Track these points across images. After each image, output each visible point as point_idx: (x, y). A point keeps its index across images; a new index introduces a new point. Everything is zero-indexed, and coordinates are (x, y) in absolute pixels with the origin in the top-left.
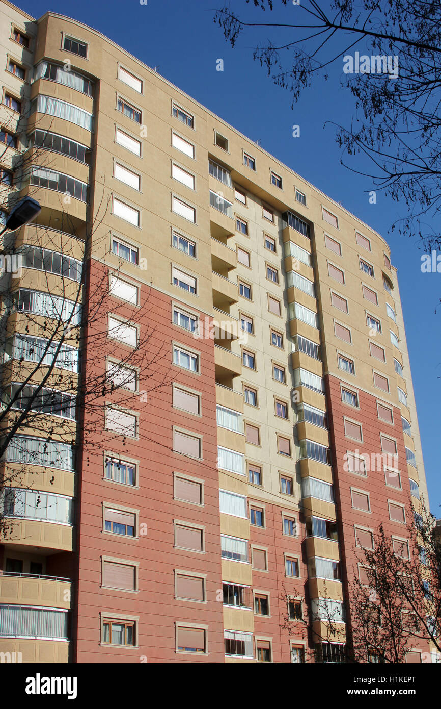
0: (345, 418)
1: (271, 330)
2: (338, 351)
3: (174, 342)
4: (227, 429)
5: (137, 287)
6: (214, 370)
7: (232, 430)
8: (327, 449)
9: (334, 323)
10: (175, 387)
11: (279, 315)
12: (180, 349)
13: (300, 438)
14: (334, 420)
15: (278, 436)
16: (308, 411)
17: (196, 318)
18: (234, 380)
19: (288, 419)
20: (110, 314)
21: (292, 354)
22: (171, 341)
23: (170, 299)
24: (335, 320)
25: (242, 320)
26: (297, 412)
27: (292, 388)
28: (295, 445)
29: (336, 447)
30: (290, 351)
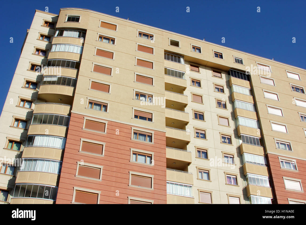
0: (284, 177)
1: (221, 135)
2: (275, 139)
3: (132, 149)
4: (179, 195)
5: (105, 123)
6: (166, 162)
7: (183, 196)
8: (272, 200)
9: (271, 123)
10: (132, 174)
11: (228, 126)
12: (137, 153)
13: (248, 195)
14: (274, 180)
15: (228, 196)
16: (252, 178)
17: (151, 134)
18: (189, 167)
19: (237, 185)
20: (83, 139)
21: (239, 146)
22: (130, 149)
23: (131, 126)
24: (271, 121)
25: (196, 132)
26: (246, 180)
27: (241, 166)
28: (244, 200)
29: (278, 197)
30: (238, 145)
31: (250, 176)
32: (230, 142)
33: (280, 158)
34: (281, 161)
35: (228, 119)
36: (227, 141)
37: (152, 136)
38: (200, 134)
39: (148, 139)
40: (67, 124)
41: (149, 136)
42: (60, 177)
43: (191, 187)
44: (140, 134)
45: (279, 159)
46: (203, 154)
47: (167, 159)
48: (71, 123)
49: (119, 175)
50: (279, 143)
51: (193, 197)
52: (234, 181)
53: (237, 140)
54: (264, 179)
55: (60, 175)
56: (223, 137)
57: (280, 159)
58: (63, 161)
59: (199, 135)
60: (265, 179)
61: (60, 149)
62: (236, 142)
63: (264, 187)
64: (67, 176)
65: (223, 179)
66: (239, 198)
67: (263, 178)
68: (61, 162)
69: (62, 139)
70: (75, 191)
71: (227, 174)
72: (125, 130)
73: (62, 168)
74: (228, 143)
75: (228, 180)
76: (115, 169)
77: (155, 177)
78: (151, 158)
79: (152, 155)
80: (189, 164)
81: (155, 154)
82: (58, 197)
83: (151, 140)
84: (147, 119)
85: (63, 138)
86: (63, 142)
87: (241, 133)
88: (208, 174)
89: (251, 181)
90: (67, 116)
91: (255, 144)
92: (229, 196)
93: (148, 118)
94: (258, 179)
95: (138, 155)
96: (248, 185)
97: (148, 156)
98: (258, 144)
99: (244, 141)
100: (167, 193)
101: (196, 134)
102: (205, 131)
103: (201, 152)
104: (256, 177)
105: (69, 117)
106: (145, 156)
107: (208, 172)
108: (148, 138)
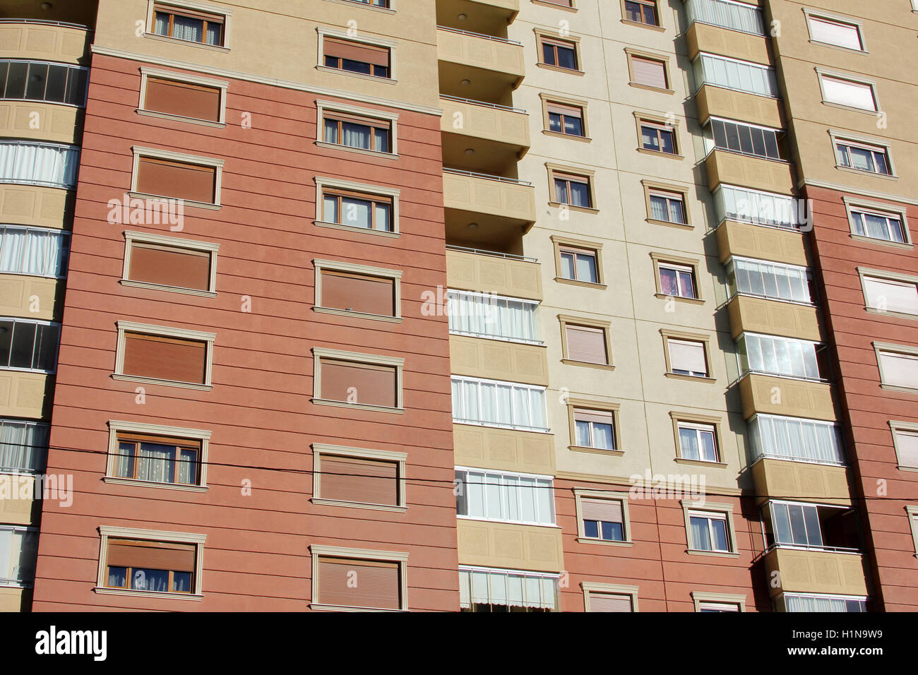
1: (638, 120)
2: (834, 133)
3: (321, 180)
4: (491, 337)
5: (220, 89)
6: (443, 221)
7: (506, 340)
8: (817, 347)
9: (820, 75)
10: (323, 269)
11: (665, 88)
12: (341, 192)
13: (736, 332)
14: (828, 279)
15: (665, 338)
16: (750, 271)
17: (388, 123)
18: (525, 238)
19: (697, 297)
20: (140, 150)
21: (705, 162)
22: (314, 179)
23: (314, 98)
24: (820, 70)
25: (550, 113)
26: (726, 279)
27: (711, 230)
28: (722, 351)
29: (838, 338)
30: (701, 157)
31: (741, 266)
32: (672, 146)
33: (848, 200)
34: (852, 212)
35: (663, 62)
36: (661, 142)
37: (390, 131)
38: (562, 118)
39: (377, 141)
40: (79, 96)
41: (379, 131)
42: (66, 288)
43: (533, 306)
44: (350, 126)
45: (847, 205)
46: (575, 191)
47: (448, 211)
48: (93, 91)
49: (279, 272)
50: (848, 149)
51: (543, 342)
52: (686, 283)
53: (698, 139)
54: (791, 276)
55: (66, 281)
56: (646, 131)
57: (851, 205)
58: (72, 231)
59: (559, 124)
60: (795, 274)
61: (60, 187)
62: (694, 147)
63: (790, 302)
64: (91, 282)
65: (645, 277)
66: (703, 342)
67: (789, 274)
68: (66, 233)
69: (65, 152)
70: (122, 334)
71: (660, 261)
72: (295, 113)
73: (73, 256)
74: (664, 149)
75: (663, 284)
76: (261, 253)
77: (404, 276)
78: (390, 208)
79: (392, 197)
80: (525, 226)
81: (402, 193)
82: (61, 359)
83: (387, 147)
84: (372, 68)
85: (68, 147)
86: (69, 161)
87: (710, 112)
88: (594, 261)
89: (744, 283)
90: (78, 67)
91: (760, 151)
92: (669, 338)
93: (375, 66)
94: (769, 276)
95: (343, 201)
96: (735, 296)
97: (379, 204)
98: (772, 154)
99: (720, 143)
100: (451, 332)
101: (551, 118)
102: (581, 108)
103: (568, 184)
104: (763, 269)
105: (86, 69)
106: (368, 203)
107: (593, 253)
108: (376, 137)
